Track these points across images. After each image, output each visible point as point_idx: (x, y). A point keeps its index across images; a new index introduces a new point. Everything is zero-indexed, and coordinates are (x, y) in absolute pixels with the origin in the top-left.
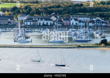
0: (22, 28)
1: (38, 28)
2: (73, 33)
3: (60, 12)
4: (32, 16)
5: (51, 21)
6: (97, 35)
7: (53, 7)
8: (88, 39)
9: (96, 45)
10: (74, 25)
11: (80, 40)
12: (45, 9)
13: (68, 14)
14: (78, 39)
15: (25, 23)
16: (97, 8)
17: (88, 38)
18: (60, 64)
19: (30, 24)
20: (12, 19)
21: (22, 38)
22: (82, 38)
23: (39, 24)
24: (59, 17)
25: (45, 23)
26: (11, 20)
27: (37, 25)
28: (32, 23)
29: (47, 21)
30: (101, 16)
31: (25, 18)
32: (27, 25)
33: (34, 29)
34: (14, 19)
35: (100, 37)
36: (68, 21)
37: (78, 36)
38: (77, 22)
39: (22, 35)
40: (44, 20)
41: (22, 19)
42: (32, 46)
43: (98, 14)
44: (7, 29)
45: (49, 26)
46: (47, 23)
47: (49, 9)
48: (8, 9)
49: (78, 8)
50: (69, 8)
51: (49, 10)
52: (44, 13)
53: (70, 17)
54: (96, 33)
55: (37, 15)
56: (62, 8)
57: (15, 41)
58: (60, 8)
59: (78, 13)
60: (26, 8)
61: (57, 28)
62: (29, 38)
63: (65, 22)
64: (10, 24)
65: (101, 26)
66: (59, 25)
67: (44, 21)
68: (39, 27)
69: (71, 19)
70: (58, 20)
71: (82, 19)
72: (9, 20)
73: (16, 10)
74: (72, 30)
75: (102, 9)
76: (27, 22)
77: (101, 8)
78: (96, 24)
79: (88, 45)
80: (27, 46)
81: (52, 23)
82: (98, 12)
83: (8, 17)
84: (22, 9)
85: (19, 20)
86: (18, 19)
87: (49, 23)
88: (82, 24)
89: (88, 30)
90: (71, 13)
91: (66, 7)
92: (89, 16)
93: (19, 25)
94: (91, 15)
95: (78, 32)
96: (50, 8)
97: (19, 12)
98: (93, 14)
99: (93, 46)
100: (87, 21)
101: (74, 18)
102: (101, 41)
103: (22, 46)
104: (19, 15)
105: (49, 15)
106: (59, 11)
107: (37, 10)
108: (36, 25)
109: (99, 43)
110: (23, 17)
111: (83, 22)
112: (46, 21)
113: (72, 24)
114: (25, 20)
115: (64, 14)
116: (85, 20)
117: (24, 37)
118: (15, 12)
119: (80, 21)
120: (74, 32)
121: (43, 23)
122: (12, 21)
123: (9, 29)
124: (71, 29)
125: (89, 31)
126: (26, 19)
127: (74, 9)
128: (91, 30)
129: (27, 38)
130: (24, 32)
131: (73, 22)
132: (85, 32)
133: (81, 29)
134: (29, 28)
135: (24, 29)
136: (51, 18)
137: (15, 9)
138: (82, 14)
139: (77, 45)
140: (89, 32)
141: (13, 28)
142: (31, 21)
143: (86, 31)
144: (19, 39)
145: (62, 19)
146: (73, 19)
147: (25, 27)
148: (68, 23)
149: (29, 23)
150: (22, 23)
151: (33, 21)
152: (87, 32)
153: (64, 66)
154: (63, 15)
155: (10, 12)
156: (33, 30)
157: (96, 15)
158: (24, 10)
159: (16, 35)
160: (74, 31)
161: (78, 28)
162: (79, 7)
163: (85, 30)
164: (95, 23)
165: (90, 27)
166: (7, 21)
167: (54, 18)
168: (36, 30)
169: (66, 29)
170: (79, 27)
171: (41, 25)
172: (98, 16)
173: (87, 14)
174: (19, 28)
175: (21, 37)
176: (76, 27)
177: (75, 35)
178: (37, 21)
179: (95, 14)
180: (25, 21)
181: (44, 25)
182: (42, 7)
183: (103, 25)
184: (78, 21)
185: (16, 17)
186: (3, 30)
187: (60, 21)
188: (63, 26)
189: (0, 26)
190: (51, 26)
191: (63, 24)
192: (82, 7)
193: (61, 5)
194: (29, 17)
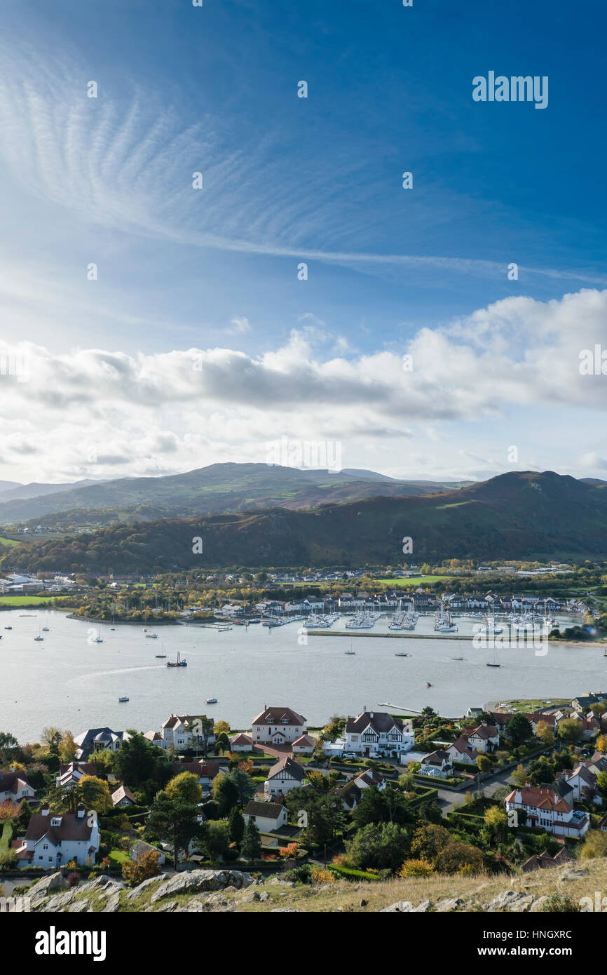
0: (446, 611)
1: (468, 611)
3: (499, 590)
4: (460, 594)
5: (485, 602)
6: (547, 622)
7: (490, 582)
10: (516, 608)
12: (479, 584)
13: (509, 593)
15: (451, 604)
16: (551, 584)
19: (457, 606)
20: (434, 598)
21: (445, 626)
23: (469, 607)
24: (496, 596)
25: (478, 604)
26: (432, 600)
27: (467, 607)
28: (460, 604)
29: (480, 602)
30: (555, 595)
31: (451, 598)
32: (453, 607)
33: (462, 613)
34: (437, 599)
35: (551, 626)
36: (508, 603)
38: (520, 604)
39: (445, 621)
40: (475, 600)
41: (447, 598)
43: (551, 592)
44: (427, 612)
45: (482, 608)
46: (480, 605)
47: (484, 585)
48: (429, 585)
49: (524, 583)
51: (485, 587)
52: (476, 591)
53: (511, 596)
54: (546, 620)
55: (467, 594)
56: (502, 583)
57: (435, 630)
58: (500, 584)
59: (523, 591)
60: (454, 583)
61: (493, 612)
62: (455, 625)
63: (505, 604)
64: (430, 605)
65: (554, 610)
66: (496, 608)
67: (476, 602)
68: (469, 609)
69: (513, 600)
71: (528, 599)
72: (430, 600)
73: (440, 586)
74: (514, 614)
75: (558, 585)
76: (453, 602)
77: (556, 584)
81: (487, 604)
82: (551, 588)
83: (429, 596)
84: (448, 584)
85: (444, 600)
86: (442, 599)
87: (483, 604)
88: (526, 607)
89: (535, 615)
90: (513, 591)
91: (508, 582)
92: (539, 594)
93: (443, 607)
94: (541, 594)
95: (521, 618)
96: (486, 583)
97: (443, 590)
98: (545, 593)
100: (535, 603)
101: (517, 598)
102: (552, 632)
104: (444, 593)
105: (483, 594)
106: (498, 587)
107: (469, 586)
108: (465, 607)
109: (549, 635)
110: (448, 596)
111: (529, 604)
113: (514, 606)
114: (451, 600)
116: (531, 601)
117: (448, 625)
118: (439, 589)
119: (524, 603)
120: (516, 618)
121: (475, 605)
122: (433, 602)
123: (429, 612)
124: (512, 614)
126: (453, 599)
127: (519, 584)
128: (540, 615)
129: (452, 626)
130: (448, 617)
131: (515, 603)
132: (530, 618)
133: (526, 614)
134: (455, 611)
135: (449, 613)
136: (486, 598)
137: (438, 585)
138: (529, 591)
140: (537, 618)
141: (435, 611)
142: (460, 601)
143: (533, 616)
144: (441, 628)
145: (501, 600)
146: (515, 600)
147: (451, 610)
148: (508, 605)
149: (455, 605)
150: (447, 604)
151: (462, 602)
152: (534, 619)
153: (498, 666)
154: (503, 594)
155: (432, 589)
156: (461, 615)
157: (548, 594)
158: (450, 586)
159: (438, 621)
160: (516, 616)
162: (526, 582)
163: (531, 615)
165: (537, 611)
166: (427, 601)
167: (489, 598)
168: (465, 614)
169: (506, 613)
170: (523, 611)
171: (471, 608)
172: (550, 595)
173: (536, 591)
174: (443, 612)
175: (444, 624)
176: (519, 610)
178: (466, 602)
180: (451, 602)
181: (475, 607)
182: (475, 582)
183: (556, 608)
184: (522, 603)
185: (440, 596)
186: (421, 614)
187: (497, 602)
188: (502, 609)
189: (418, 608)
190: (485, 610)
191: (502, 607)
192: (530, 582)
193: (501, 579)
194: (457, 597)
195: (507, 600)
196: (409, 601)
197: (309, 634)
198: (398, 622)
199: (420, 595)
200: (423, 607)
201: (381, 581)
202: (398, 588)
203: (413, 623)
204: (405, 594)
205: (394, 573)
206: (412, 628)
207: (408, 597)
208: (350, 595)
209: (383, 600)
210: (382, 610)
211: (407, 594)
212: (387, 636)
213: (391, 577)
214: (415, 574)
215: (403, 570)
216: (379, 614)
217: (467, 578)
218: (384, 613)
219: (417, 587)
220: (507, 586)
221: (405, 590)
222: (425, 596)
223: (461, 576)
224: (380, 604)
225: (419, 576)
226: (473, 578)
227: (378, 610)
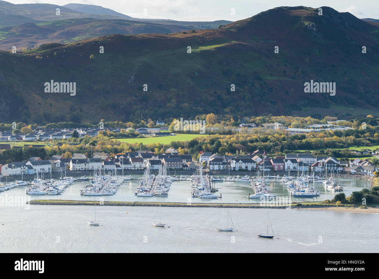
0: (205, 174)
1: (231, 175)
2: (289, 183)
3: (268, 150)
4: (221, 155)
5: (253, 163)
6: (328, 186)
7: (257, 141)
8: (315, 193)
9: (327, 203)
10: (290, 170)
11: (300, 194)
12: (244, 143)
13: (280, 152)
14: (297, 194)
15: (211, 166)
16: (329, 143)
17: (313, 191)
18: (265, 235)
19: (218, 169)
20: (190, 160)
21: (205, 192)
22: (304, 191)
23: (232, 169)
24: (265, 157)
25: (243, 166)
26: (187, 161)
27: (231, 170)
28: (222, 166)
29: (247, 163)
30: (336, 155)
31: (211, 159)
32: (213, 170)
33: (225, 177)
34: (193, 160)
35: (333, 190)
36: (281, 164)
37: (297, 189)
38: (295, 165)
39: (205, 187)
40: (241, 161)
41: (205, 160)
42: (222, 205)
43: (330, 151)
44: (181, 176)
45: (250, 171)
46: (247, 167)
47: (249, 144)
48: (182, 144)
49: (297, 141)
50: (283, 141)
51: (251, 146)
52: (241, 151)
53: (284, 156)
54: (327, 183)
55: (230, 154)
56: (271, 142)
57: (194, 197)
58: (268, 143)
59: (297, 151)
60: (212, 142)
61: (262, 175)
62: (218, 191)
63: (276, 166)
64: (185, 168)
65: (335, 171)
66: (266, 170)
67: (242, 163)
68: (233, 172)
69: (286, 161)
70: (265, 162)
71: (304, 160)
72: (184, 162)
73: (195, 146)
74: (288, 177)
75: (337, 143)
76: (213, 164)
77: (335, 142)
78: (328, 169)
79: (314, 204)
80: (213, 205)
81: (255, 166)
82: (330, 147)
83: (183, 157)
84: (206, 144)
85: (201, 162)
86: (199, 160)
87: (250, 166)
88: (303, 168)
89: (314, 178)
90: (286, 150)
91: (278, 140)
92: (316, 154)
93: (201, 170)
94: (319, 154)
95: (297, 182)
96: (252, 141)
97: (200, 149)
98: (322, 152)
99: (323, 204)
100: (313, 164)
101: (291, 158)
102: (335, 197)
103: (206, 205)
104: (201, 154)
105: (249, 154)
106: (266, 147)
107: (231, 145)
108: (228, 170)
109: (333, 200)
110: (206, 157)
111: (305, 165)
112: (245, 164)
113: (288, 168)
114: (210, 161)
115: (275, 153)
116: (308, 161)
117: (209, 190)
118: (195, 148)
119: (301, 164)
120: (291, 182)
121: (240, 167)
122: (188, 164)
123: (184, 176)
124: (286, 177)
125: (315, 180)
126: (213, 161)
127: (291, 143)
128: (319, 178)
129: (214, 192)
130: (208, 181)
131: (289, 165)
132: (308, 181)
133: (303, 177)
134: (216, 174)
135: (209, 176)
136: (254, 159)
137: (193, 144)
138: (304, 151)
139: (295, 203)
140: (316, 182)
141: (191, 174)
142: (221, 163)
143: (311, 179)
144: (200, 194)
145: (271, 161)
146: (289, 161)
147: (210, 173)
148: (281, 166)
149: (216, 167)
150: (206, 166)
151: (224, 164)
152: (312, 182)
153: (271, 237)
154: (273, 155)
155: (186, 149)
156: (224, 179)
157: (327, 154)
158: (209, 145)
159: (196, 186)
160: (290, 180)
161: (298, 175)
162: (299, 140)
163: (309, 178)
164: (325, 166)
165: (317, 173)
166: (181, 163)
167: (256, 158)
168: (228, 178)
169: (278, 176)
170: (298, 173)
171: (236, 171)
172: (330, 154)
173: (311, 151)
174: (201, 176)
175: (203, 189)
176: (294, 173)
177: (293, 186)
178: (229, 163)
179: (325, 152)
180: (210, 164)
181: (241, 170)
182: (238, 141)
183: (338, 169)
184: (297, 164)
185: (196, 158)
186: (174, 178)
187: (268, 163)
188: (273, 172)
189: (171, 172)
190: (253, 172)
191: (272, 169)
192: (304, 141)
193: (269, 137)
194: (218, 157)
195: (280, 160)
196: (158, 162)
197: (32, 203)
198: (147, 188)
199: (171, 156)
200: (177, 170)
201: (121, 140)
202: (144, 148)
203: (166, 189)
204: (153, 155)
205: (137, 132)
206: (165, 195)
207: (157, 159)
208: (84, 156)
209: (126, 162)
210: (126, 174)
211: (156, 155)
212: (134, 205)
213: (133, 136)
214: (162, 132)
215: (147, 127)
216: (121, 178)
217: (228, 136)
218: (129, 177)
219: (167, 147)
220: (277, 145)
221: (153, 150)
222: (179, 156)
223: (220, 134)
224: (123, 167)
225: (168, 134)
226: (235, 136)
227: (121, 174)
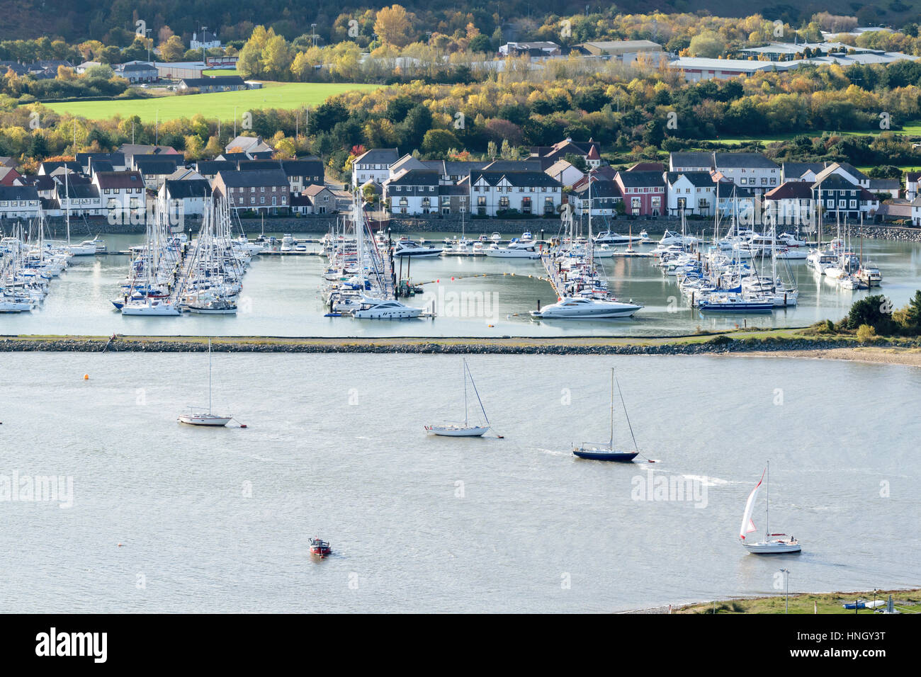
0: (375, 232)
1: (470, 231)
2: (684, 260)
3: (604, 138)
4: (433, 158)
5: (549, 189)
6: (827, 271)
7: (563, 105)
8: (778, 298)
9: (823, 332)
10: (689, 212)
11: (725, 301)
12: (516, 115)
13: (650, 148)
14: (714, 299)
15: (396, 200)
16: (828, 111)
17: (773, 290)
18: (603, 451)
19: (421, 211)
20: (316, 178)
21: (375, 296)
22: (738, 290)
23: (475, 211)
24: (595, 164)
25: (515, 198)
26: (306, 184)
27: (468, 213)
28: (434, 200)
29: (527, 189)
30: (855, 156)
32: (404, 215)
33: (447, 240)
34: (328, 178)
35: (847, 284)
36: (652, 190)
37: (714, 281)
38: (706, 193)
39: (373, 277)
40: (504, 182)
41: (372, 177)
42: (439, 342)
43: (835, 142)
44: (286, 238)
45: (538, 217)
46: (527, 203)
47: (536, 117)
48: (287, 121)
49: (711, 106)
50: (661, 107)
51: (541, 125)
52: (505, 143)
53: (663, 162)
54: (823, 261)
55: (464, 156)
56: (614, 109)
57: (333, 314)
58: (604, 113)
59: (713, 142)
60: (399, 111)
61: (586, 233)
62: (420, 292)
63: (635, 197)
64: (300, 209)
65: (853, 216)
66: (597, 212)
67: (508, 189)
68: (479, 223)
69: (673, 178)
70: (595, 184)
71: (737, 175)
72: (296, 185)
73: (337, 126)
74: (678, 240)
75: (859, 113)
76: (404, 193)
77: (850, 108)
78: (825, 208)
79: (774, 335)
80: (406, 343)
81: (557, 198)
82: (832, 128)
83: (292, 168)
84: (375, 117)
85: (359, 184)
86: (349, 178)
89: (774, 240)
90: (670, 139)
91: (642, 103)
92: (782, 154)
93: (358, 216)
94: (793, 151)
95: (711, 257)
96: (544, 108)
97: (353, 140)
98: (806, 146)
99: (806, 338)
100: (771, 189)
101: (690, 169)
102: (854, 311)
103: (377, 343)
104: (357, 154)
105: (536, 155)
106: (596, 127)
107: (467, 124)
108: (457, 213)
109: (845, 323)
110: (378, 166)
111: (742, 192)
112: (521, 191)
113: (679, 204)
114: (392, 183)
115: (630, 149)
116: (753, 180)
117: (390, 290)
118: (334, 135)
119: (726, 189)
120: (689, 255)
121: (504, 204)
122: (311, 193)
123: (295, 239)
124: (673, 239)
125: (779, 247)
126: (401, 181)
127: (692, 113)
128: (792, 241)
129: (408, 295)
130: (386, 257)
131: (682, 192)
132: (753, 252)
133: (735, 238)
134: (416, 230)
135: (386, 238)
136: (552, 171)
137: (328, 118)
138: (738, 142)
139: (706, 334)
140: (783, 255)
141: (323, 232)
142: (431, 188)
143: (764, 246)
144: (357, 303)
145: (618, 179)
146: (682, 179)
147: (394, 226)
148: (653, 199)
149: (415, 204)
150: (376, 200)
151: (442, 191)
152: (769, 257)
153: (627, 459)
154: (624, 156)
155: (302, 140)
156: (444, 249)
157: (822, 151)
158: (385, 123)
159: (340, 275)
160: (688, 249)
161: (717, 229)
162: (719, 103)
163: (756, 242)
166: (284, 189)
167: (563, 170)
168: (460, 244)
169: (643, 235)
170: (718, 223)
171: (488, 217)
172: (833, 154)
173: (765, 143)
174: (359, 236)
175: (368, 286)
177: (699, 271)
178: (463, 190)
179: (814, 146)
180: (392, 192)
181: (506, 214)
182: (494, 106)
183: (863, 208)
184: (712, 189)
185: (340, 169)
186: (261, 248)
187: (604, 188)
188: (624, 220)
189: (246, 222)
190: (551, 221)
191: (623, 208)
192: (736, 104)
193: (610, 90)
194: (419, 168)
195: (650, 176)
196: (200, 189)
198: (158, 284)
199: (247, 166)
200: (269, 215)
202: (145, 135)
203: (228, 288)
205: (119, 74)
206: (225, 309)
211: (189, 162)
213: (106, 91)
215: (155, 58)
216: (62, 249)
217: (457, 89)
218: (91, 245)
219: (231, 131)
220: (637, 120)
221: (178, 144)
222: (275, 165)
223: (429, 80)
225: (237, 82)
226: (484, 87)
